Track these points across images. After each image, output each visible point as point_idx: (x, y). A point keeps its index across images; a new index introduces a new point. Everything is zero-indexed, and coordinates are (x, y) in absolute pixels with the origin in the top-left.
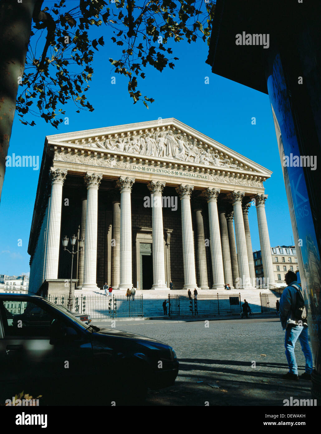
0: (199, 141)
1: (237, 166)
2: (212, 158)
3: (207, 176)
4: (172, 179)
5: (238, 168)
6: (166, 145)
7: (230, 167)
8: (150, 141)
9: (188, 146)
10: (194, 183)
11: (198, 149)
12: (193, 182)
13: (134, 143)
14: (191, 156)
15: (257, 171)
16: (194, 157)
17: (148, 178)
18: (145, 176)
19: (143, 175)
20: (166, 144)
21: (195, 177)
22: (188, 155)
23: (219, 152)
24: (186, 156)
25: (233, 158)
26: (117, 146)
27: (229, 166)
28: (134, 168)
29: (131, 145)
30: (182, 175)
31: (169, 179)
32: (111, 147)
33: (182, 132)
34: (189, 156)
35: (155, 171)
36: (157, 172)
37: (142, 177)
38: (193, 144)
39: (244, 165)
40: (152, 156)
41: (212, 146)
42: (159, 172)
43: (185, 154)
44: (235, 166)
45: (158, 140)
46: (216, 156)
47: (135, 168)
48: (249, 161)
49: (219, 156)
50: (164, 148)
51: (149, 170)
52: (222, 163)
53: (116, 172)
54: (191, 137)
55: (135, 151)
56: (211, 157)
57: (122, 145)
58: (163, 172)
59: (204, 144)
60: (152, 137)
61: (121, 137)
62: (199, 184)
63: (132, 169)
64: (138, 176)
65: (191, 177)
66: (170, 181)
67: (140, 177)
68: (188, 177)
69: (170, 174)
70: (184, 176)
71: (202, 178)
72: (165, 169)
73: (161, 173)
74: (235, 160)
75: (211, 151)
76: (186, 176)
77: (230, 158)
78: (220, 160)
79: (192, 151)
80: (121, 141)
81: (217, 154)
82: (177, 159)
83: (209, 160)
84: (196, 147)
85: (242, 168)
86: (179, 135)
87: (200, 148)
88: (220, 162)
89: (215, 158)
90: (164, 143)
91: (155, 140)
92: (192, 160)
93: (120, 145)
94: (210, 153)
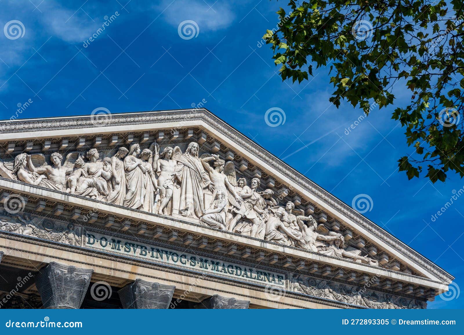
0: (266, 177)
1: (363, 254)
2: (298, 228)
3: (284, 276)
5: (365, 258)
6: (179, 183)
7: (344, 256)
8: (138, 168)
9: (236, 190)
10: (248, 295)
11: (261, 200)
12: (246, 292)
13: (93, 170)
14: (244, 219)
15: (415, 273)
17: (128, 272)
18: (119, 265)
19: (113, 264)
21: (251, 277)
22: (235, 214)
23: (318, 213)
24: (230, 216)
25: (354, 233)
26: (47, 174)
27: (341, 252)
28: (89, 243)
29: (86, 175)
30: (217, 270)
31: (184, 279)
32: (31, 175)
33: (224, 150)
34: (239, 217)
35: (145, 255)
37: (111, 269)
38: (250, 185)
39: (381, 254)
40: (141, 210)
41: (298, 194)
42: (157, 258)
43: (229, 211)
44: (356, 253)
45: (159, 165)
46: (308, 223)
47: (94, 242)
48: (394, 243)
49: (316, 225)
50: (174, 191)
52: (322, 244)
53: (41, 250)
54: (245, 167)
55: (95, 192)
56: (296, 223)
58: (167, 259)
59: (279, 185)
60: (144, 157)
61: (64, 152)
62: (260, 299)
63: (84, 244)
64: (100, 266)
65: (241, 277)
66: (185, 284)
67: (105, 268)
68: (232, 275)
69: (184, 265)
70: (221, 273)
71: (270, 280)
72: (177, 250)
73: (163, 261)
74: (357, 236)
75: (296, 207)
76: (228, 274)
77: (344, 229)
78: (317, 234)
79: (247, 204)
80: (58, 161)
81: (310, 216)
82: (206, 225)
83: (289, 231)
84: (257, 195)
85: (375, 262)
86: (213, 157)
87: (267, 198)
88: (318, 240)
89: (306, 226)
90: (175, 175)
91: (148, 166)
92: (245, 229)
93: (55, 171)
94: (293, 213)
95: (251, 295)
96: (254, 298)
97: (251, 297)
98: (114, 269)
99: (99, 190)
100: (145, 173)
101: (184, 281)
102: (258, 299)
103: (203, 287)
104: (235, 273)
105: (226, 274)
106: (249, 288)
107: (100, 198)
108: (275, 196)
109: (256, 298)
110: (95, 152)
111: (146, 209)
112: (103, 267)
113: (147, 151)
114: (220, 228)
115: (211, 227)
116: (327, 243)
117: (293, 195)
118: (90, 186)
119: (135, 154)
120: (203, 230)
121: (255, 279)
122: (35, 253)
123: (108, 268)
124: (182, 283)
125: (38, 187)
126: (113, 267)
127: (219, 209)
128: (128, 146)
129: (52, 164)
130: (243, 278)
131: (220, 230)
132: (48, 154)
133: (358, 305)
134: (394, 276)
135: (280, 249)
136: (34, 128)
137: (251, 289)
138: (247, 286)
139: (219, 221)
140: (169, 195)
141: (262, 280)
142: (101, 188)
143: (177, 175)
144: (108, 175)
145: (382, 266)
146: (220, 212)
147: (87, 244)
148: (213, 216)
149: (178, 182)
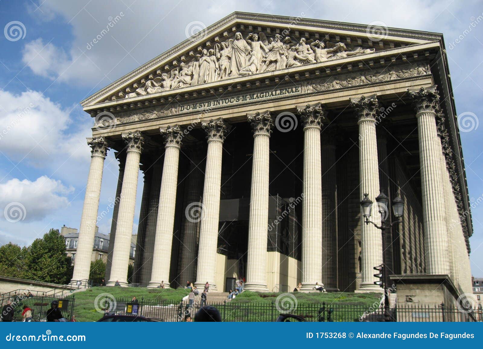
3: (300, 86)
4: (236, 110)
9: (267, 47)
11: (284, 45)
12: (271, 105)
14: (271, 62)
16: (276, 61)
17: (199, 118)
18: (195, 117)
19: (191, 117)
20: (230, 56)
21: (276, 95)
22: (265, 62)
24: (263, 64)
27: (344, 54)
28: (181, 111)
30: (253, 99)
31: (231, 111)
32: (152, 89)
33: (255, 28)
34: (267, 62)
35: (210, 106)
36: (214, 105)
42: (217, 105)
43: (262, 61)
45: (219, 55)
46: (318, 46)
47: (184, 109)
49: (322, 44)
50: (227, 64)
51: (202, 106)
53: (158, 123)
54: (269, 30)
55: (181, 84)
56: (310, 49)
57: (167, 83)
58: (223, 103)
61: (168, 72)
62: (281, 106)
63: (179, 112)
64: (185, 121)
65: (269, 97)
66: (232, 113)
67: (188, 120)
68: (263, 98)
69: (232, 103)
70: (256, 99)
71: (290, 92)
72: (227, 97)
73: (220, 105)
74: (354, 39)
75: (307, 39)
76: (260, 98)
77: (343, 38)
78: (326, 50)
79: (273, 52)
80: (165, 77)
81: (316, 41)
82: (241, 76)
83: (300, 56)
84: (280, 44)
85: (373, 50)
86: (250, 35)
87: (287, 42)
88: (328, 53)
89: (316, 48)
90: (227, 56)
91: (214, 58)
92: (272, 67)
93: (164, 83)
94: (306, 44)
95: (274, 106)
96: (276, 107)
97: (275, 107)
98: (192, 120)
99: (183, 83)
100: (209, 63)
101: (231, 113)
102: (280, 106)
103: (243, 112)
104: (264, 96)
105: (259, 99)
106: (272, 102)
107: (185, 86)
108: (293, 39)
109: (278, 106)
110: (182, 64)
111: (210, 81)
112: (187, 120)
113: (212, 50)
114: (249, 74)
115: (243, 75)
116: (335, 52)
117: (302, 33)
118: (179, 82)
119: (204, 55)
120: (233, 80)
121: (278, 95)
122: (156, 125)
123: (189, 120)
124: (230, 114)
125: (155, 93)
126: (192, 119)
127: (249, 64)
128: (201, 53)
129: (164, 80)
130: (270, 97)
131: (249, 75)
132: (160, 76)
133: (361, 84)
134: (382, 54)
135: (286, 71)
136: (148, 68)
137: (274, 102)
138: (271, 101)
139: (248, 71)
140: (223, 68)
141: (283, 94)
142: (184, 81)
143: (228, 55)
144: (190, 73)
145: (378, 50)
146: (250, 65)
147: (180, 112)
148: (244, 69)
149: (229, 58)
